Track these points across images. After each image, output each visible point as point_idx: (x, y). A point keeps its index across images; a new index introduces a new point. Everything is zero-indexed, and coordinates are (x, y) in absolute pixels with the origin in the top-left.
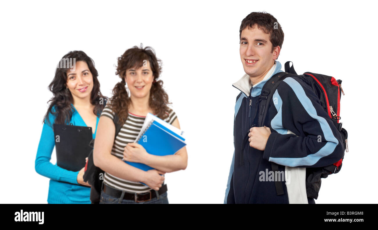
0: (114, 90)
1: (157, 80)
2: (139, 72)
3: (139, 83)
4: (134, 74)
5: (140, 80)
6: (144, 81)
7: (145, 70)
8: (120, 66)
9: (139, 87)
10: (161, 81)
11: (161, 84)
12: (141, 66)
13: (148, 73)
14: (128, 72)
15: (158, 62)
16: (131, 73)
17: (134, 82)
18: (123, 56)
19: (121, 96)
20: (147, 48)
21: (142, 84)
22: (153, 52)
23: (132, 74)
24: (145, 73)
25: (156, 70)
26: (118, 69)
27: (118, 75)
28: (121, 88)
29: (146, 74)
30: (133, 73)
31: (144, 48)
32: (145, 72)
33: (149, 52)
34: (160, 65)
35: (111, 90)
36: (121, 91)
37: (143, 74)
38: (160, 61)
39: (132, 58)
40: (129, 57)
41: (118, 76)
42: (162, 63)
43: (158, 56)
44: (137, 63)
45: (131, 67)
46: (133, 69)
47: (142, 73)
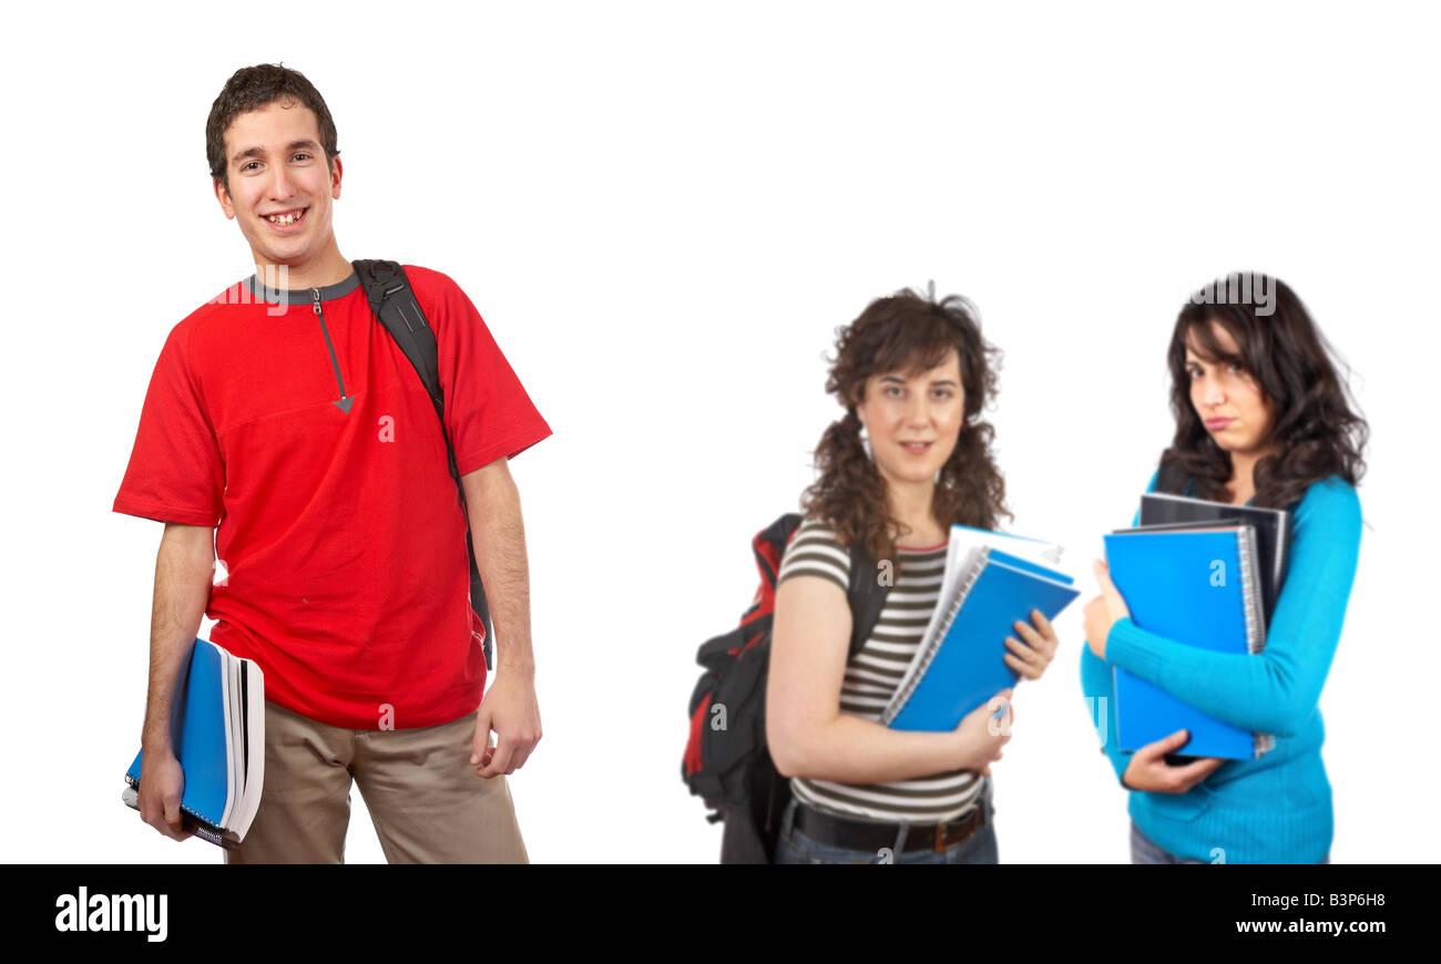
0: (819, 451)
1: (974, 421)
2: (920, 387)
3: (917, 428)
4: (899, 392)
5: (922, 420)
6: (934, 424)
7: (943, 383)
8: (849, 362)
9: (914, 446)
10: (985, 426)
11: (985, 436)
12: (930, 366)
13: (950, 394)
14: (876, 386)
15: (987, 356)
16: (886, 391)
17: (899, 425)
18: (857, 323)
19: (848, 474)
20: (951, 298)
21: (927, 435)
22: (972, 315)
23: (891, 394)
24: (939, 393)
25: (976, 386)
26: (835, 373)
27: (836, 393)
28: (846, 442)
29: (944, 396)
30: (896, 391)
31: (938, 298)
32: (938, 391)
33: (957, 316)
34: (991, 366)
35: (810, 452)
36: (843, 456)
37: (933, 395)
38: (994, 351)
39: (896, 334)
40: (885, 330)
41: (833, 399)
42: (1000, 360)
43: (989, 334)
44: (915, 356)
45: (893, 367)
46: (899, 375)
47: (929, 392)
